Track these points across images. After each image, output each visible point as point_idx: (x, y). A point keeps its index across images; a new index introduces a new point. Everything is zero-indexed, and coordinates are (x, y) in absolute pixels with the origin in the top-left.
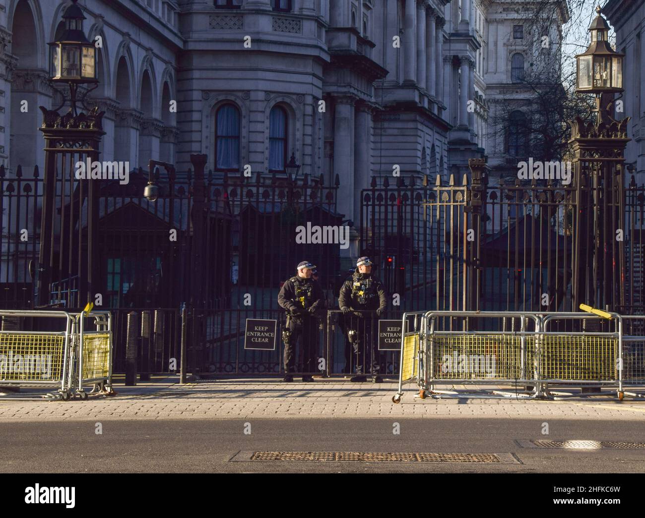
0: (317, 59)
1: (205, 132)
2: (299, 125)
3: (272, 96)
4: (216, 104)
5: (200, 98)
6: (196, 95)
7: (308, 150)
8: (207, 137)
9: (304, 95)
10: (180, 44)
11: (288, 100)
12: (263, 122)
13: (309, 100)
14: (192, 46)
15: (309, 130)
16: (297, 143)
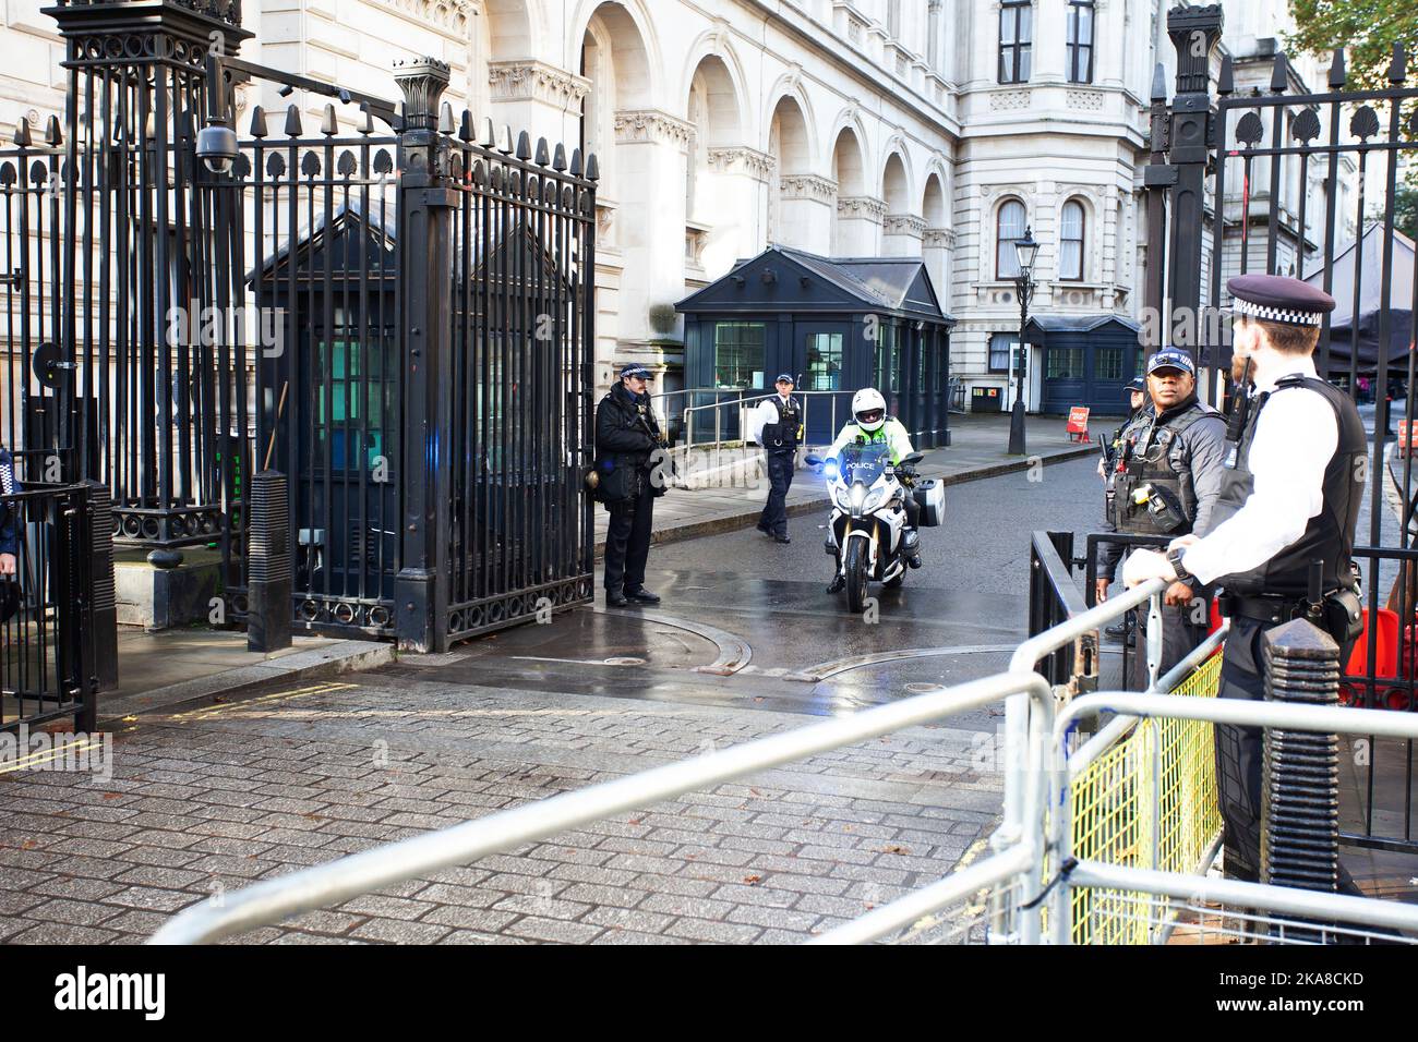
0: (1124, 142)
1: (984, 235)
2: (1099, 222)
3: (1065, 187)
4: (998, 200)
5: (979, 194)
6: (974, 191)
7: (1110, 253)
8: (986, 241)
9: (1105, 185)
10: (956, 131)
11: (1083, 192)
12: (1053, 219)
13: (1113, 192)
14: (968, 133)
15: (1111, 229)
16: (1096, 244)
